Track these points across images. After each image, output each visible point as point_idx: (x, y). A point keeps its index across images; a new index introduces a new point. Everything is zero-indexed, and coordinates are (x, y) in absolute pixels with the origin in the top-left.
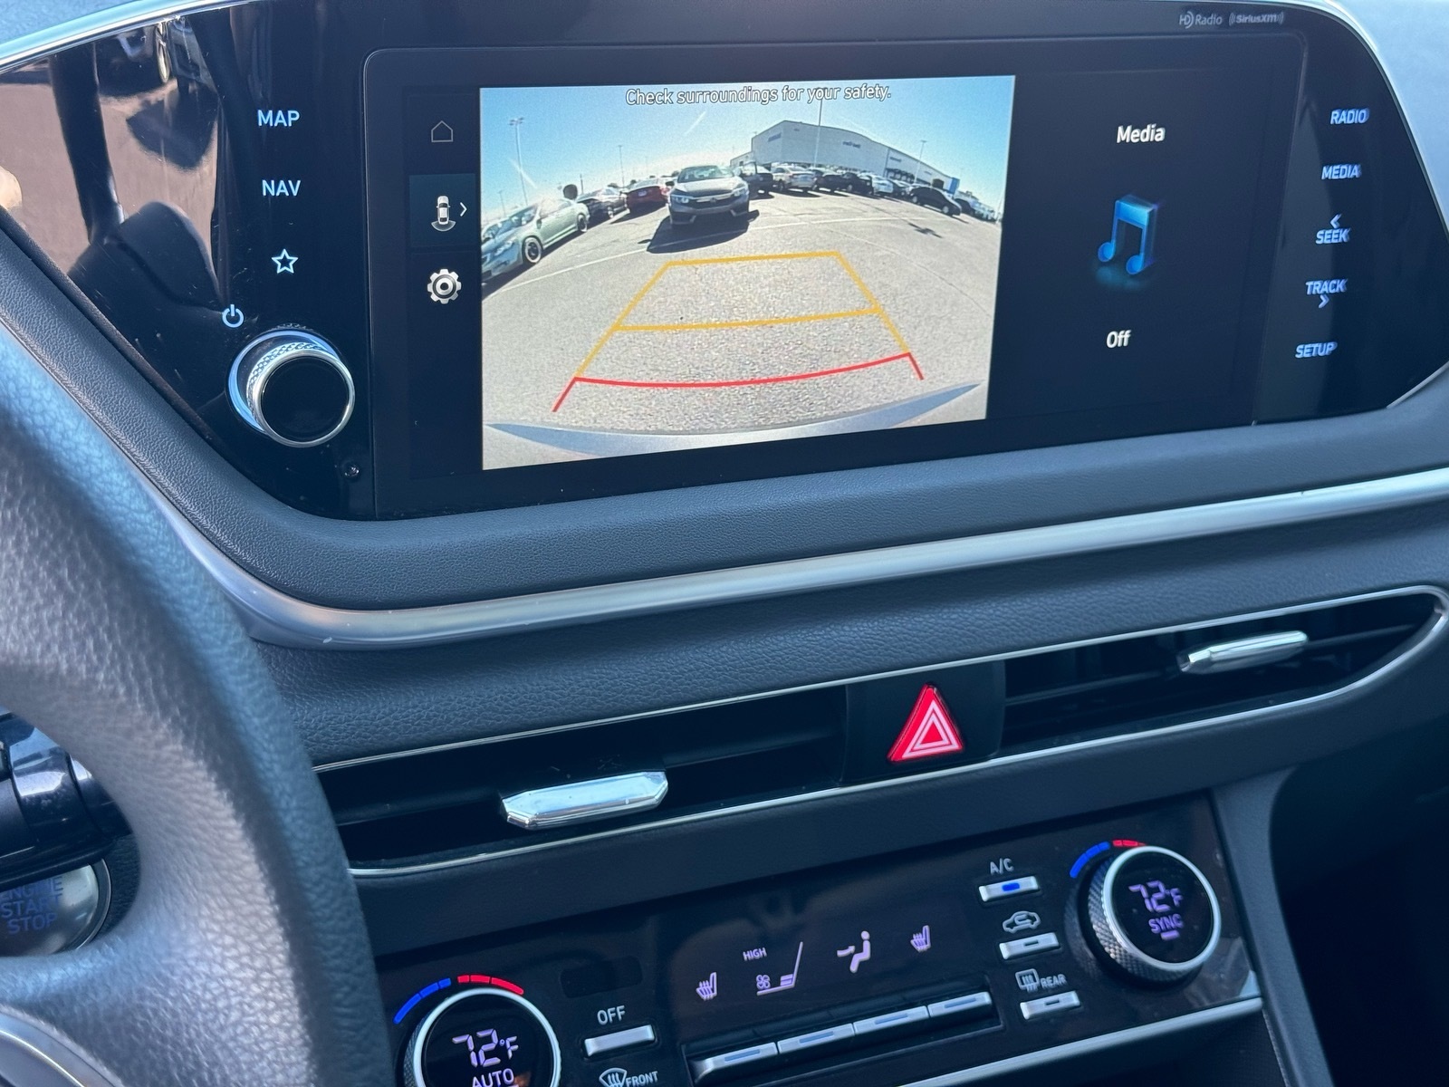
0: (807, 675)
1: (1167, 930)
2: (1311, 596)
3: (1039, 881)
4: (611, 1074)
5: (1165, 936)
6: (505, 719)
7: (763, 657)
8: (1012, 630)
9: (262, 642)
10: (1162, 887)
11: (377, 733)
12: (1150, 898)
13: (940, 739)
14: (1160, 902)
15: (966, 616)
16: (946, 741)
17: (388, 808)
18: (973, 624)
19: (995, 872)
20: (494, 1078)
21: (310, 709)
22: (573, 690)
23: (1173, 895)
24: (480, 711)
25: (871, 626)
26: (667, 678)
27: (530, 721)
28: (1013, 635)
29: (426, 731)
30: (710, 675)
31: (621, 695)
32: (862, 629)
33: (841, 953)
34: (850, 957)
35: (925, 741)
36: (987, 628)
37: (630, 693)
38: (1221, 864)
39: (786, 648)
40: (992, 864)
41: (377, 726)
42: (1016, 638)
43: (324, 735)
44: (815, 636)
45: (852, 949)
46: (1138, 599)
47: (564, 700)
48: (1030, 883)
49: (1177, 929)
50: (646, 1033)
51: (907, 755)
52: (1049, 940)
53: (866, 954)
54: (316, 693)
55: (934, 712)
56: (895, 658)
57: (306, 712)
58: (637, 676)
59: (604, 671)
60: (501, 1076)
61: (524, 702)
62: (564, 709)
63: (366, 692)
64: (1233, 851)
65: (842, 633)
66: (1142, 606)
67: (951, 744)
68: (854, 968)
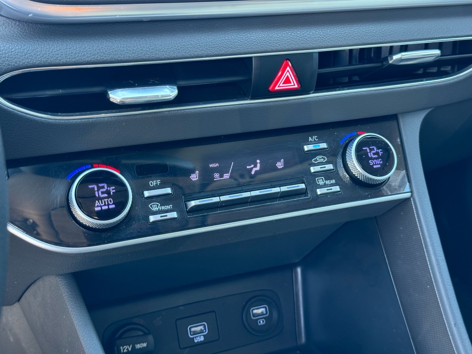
0: (236, 51)
1: (376, 165)
2: (444, 36)
3: (328, 145)
4: (153, 204)
5: (375, 167)
6: (109, 57)
7: (219, 42)
8: (322, 40)
9: (6, 17)
10: (375, 149)
11: (53, 57)
12: (370, 152)
13: (291, 83)
14: (374, 154)
15: (304, 33)
16: (292, 84)
17: (60, 92)
18: (306, 36)
19: (311, 141)
20: (105, 202)
21: (24, 45)
22: (138, 48)
23: (379, 152)
24: (98, 53)
25: (264, 33)
26: (178, 47)
27: (119, 59)
28: (323, 42)
29: (74, 58)
30: (196, 47)
31: (158, 52)
32: (260, 34)
33: (248, 167)
34: (252, 169)
35: (284, 83)
36: (312, 38)
37: (162, 51)
38: (399, 143)
39: (228, 39)
40: (310, 138)
41: (53, 55)
42: (324, 43)
43: (30, 56)
44: (241, 36)
45: (252, 166)
46: (374, 32)
47: (134, 51)
48: (324, 145)
49: (380, 164)
50: (168, 190)
51: (277, 88)
52: (330, 167)
53: (258, 168)
54: (28, 39)
55: (288, 71)
56: (273, 47)
57: (23, 46)
58: (165, 45)
59: (151, 42)
60: (108, 201)
61: (117, 51)
62: (134, 55)
63: (49, 41)
64: (404, 138)
65: (252, 35)
66: (376, 34)
67: (294, 85)
68: (253, 173)
